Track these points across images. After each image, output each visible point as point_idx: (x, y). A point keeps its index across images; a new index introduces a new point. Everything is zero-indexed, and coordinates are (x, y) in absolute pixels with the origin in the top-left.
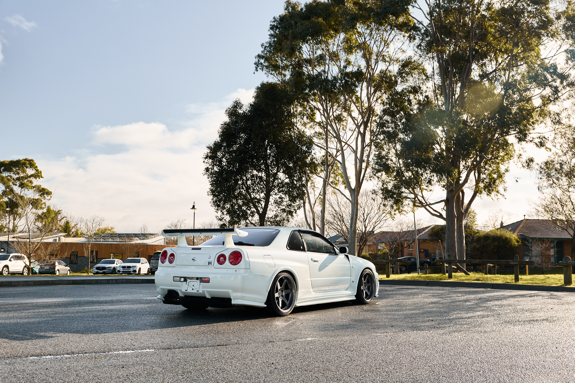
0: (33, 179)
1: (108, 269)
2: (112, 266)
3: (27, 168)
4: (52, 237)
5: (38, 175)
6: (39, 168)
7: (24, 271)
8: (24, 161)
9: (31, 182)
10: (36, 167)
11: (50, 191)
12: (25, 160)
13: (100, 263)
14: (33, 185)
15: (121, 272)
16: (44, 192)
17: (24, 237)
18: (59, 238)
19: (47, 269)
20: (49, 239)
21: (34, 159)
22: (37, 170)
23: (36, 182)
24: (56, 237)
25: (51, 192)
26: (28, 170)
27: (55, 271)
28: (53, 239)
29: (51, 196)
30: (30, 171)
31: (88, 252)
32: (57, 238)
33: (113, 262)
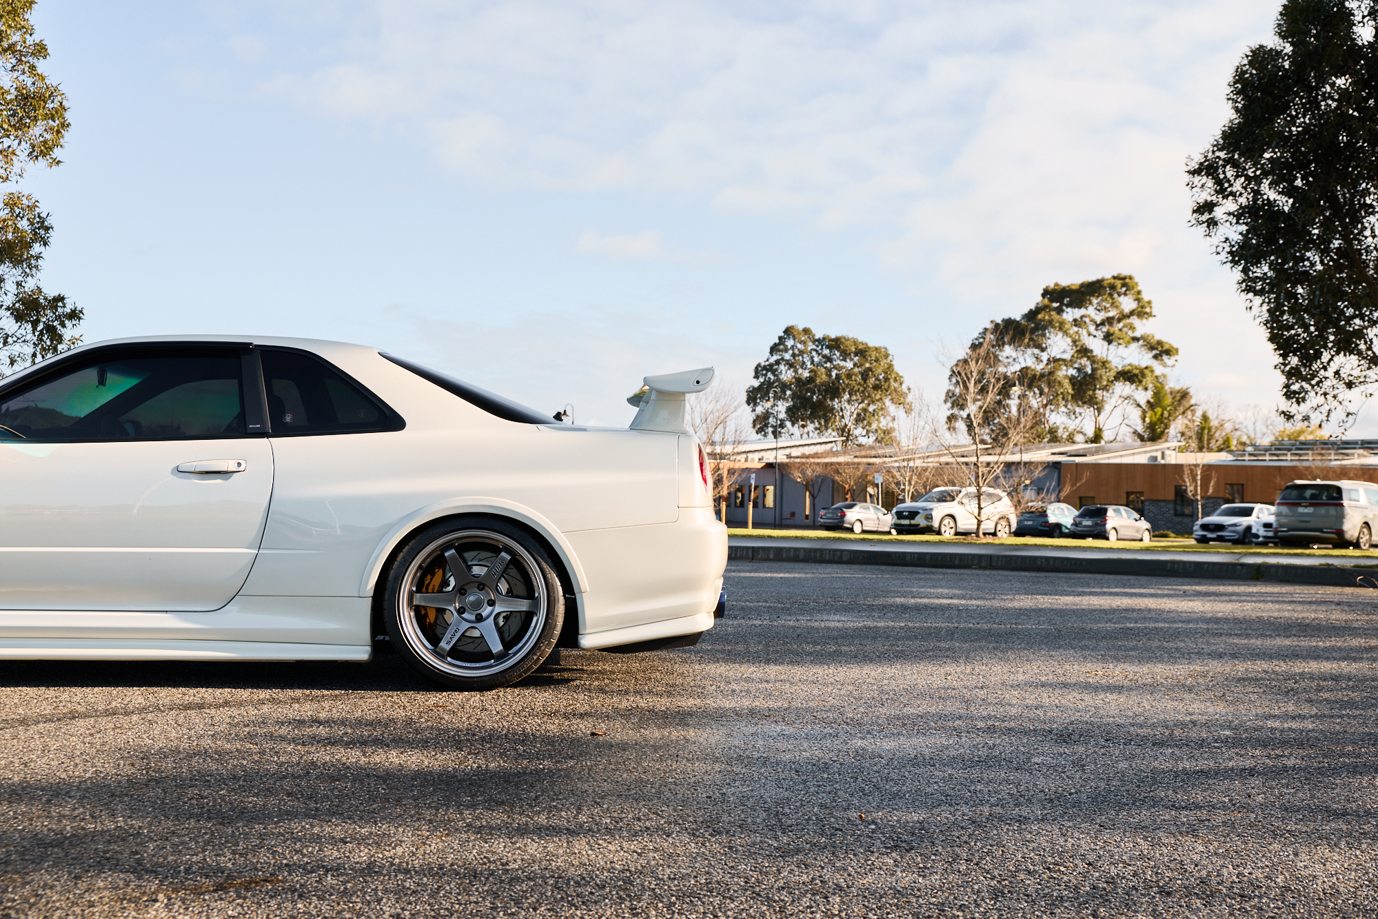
0: (1134, 320)
1: (1231, 528)
2: (1244, 521)
3: (1119, 295)
4: (1145, 452)
5: (1142, 312)
6: (1145, 297)
7: (999, 528)
8: (1113, 281)
9: (1132, 328)
10: (1139, 292)
11: (1175, 346)
12: (1114, 278)
13: (1219, 511)
14: (1137, 334)
15: (1261, 539)
16: (1161, 351)
17: (1081, 452)
18: (1163, 454)
19: (1089, 526)
20: (1135, 456)
21: (1134, 275)
22: (1138, 300)
23: (1142, 327)
24: (1157, 450)
25: (1177, 350)
26: (1122, 299)
27: (1105, 531)
28: (1148, 455)
29: (1176, 357)
30: (1127, 304)
31: (1196, 486)
32: (1159, 455)
33: (1248, 512)
